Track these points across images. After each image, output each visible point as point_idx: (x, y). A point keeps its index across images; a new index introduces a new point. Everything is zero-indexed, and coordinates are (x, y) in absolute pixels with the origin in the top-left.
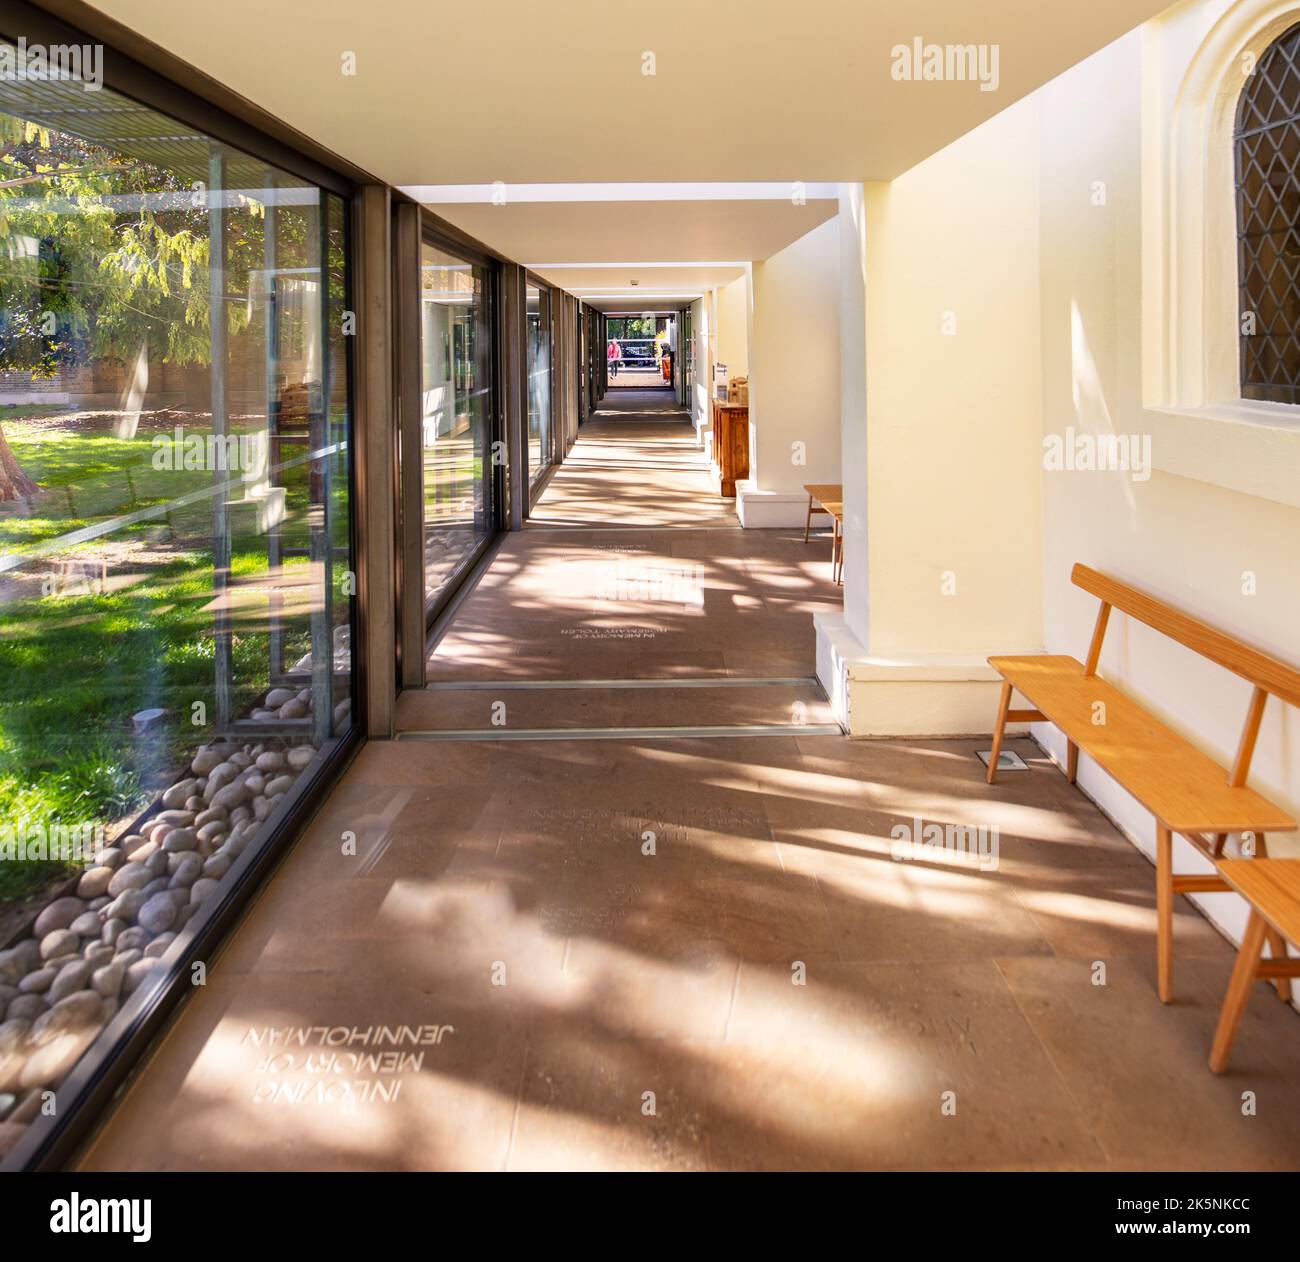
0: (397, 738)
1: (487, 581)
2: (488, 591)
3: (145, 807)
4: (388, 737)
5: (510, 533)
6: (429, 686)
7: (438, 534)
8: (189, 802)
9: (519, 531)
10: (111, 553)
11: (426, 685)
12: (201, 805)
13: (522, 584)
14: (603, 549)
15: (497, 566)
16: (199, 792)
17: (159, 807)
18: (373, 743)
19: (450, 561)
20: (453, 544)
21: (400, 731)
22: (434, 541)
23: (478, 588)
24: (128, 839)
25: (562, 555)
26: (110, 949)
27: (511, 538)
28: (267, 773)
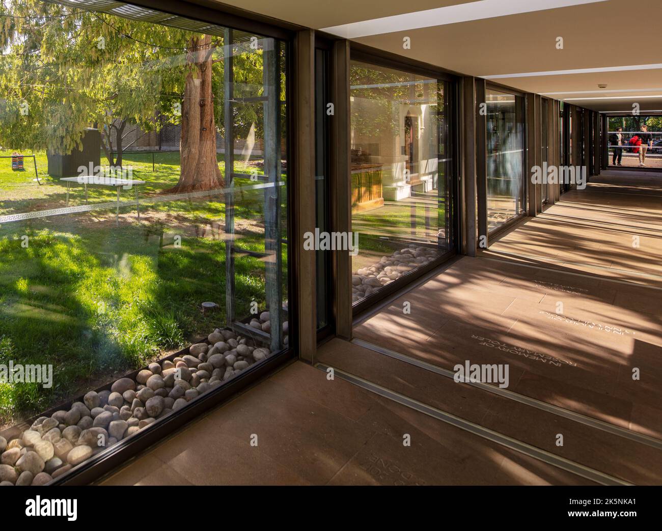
0: (315, 366)
1: (431, 284)
2: (429, 291)
3: (181, 349)
4: (310, 363)
5: (466, 257)
6: (354, 340)
7: (412, 247)
8: (200, 355)
9: (474, 256)
10: (242, 224)
11: (352, 339)
12: (204, 359)
13: (458, 294)
14: (542, 284)
15: (443, 277)
16: (206, 352)
17: (187, 352)
18: (300, 362)
19: (410, 266)
20: (419, 255)
21: (320, 362)
22: (407, 251)
23: (422, 288)
24: (166, 362)
25: (501, 281)
26: (131, 412)
27: (465, 260)
28: (239, 356)
